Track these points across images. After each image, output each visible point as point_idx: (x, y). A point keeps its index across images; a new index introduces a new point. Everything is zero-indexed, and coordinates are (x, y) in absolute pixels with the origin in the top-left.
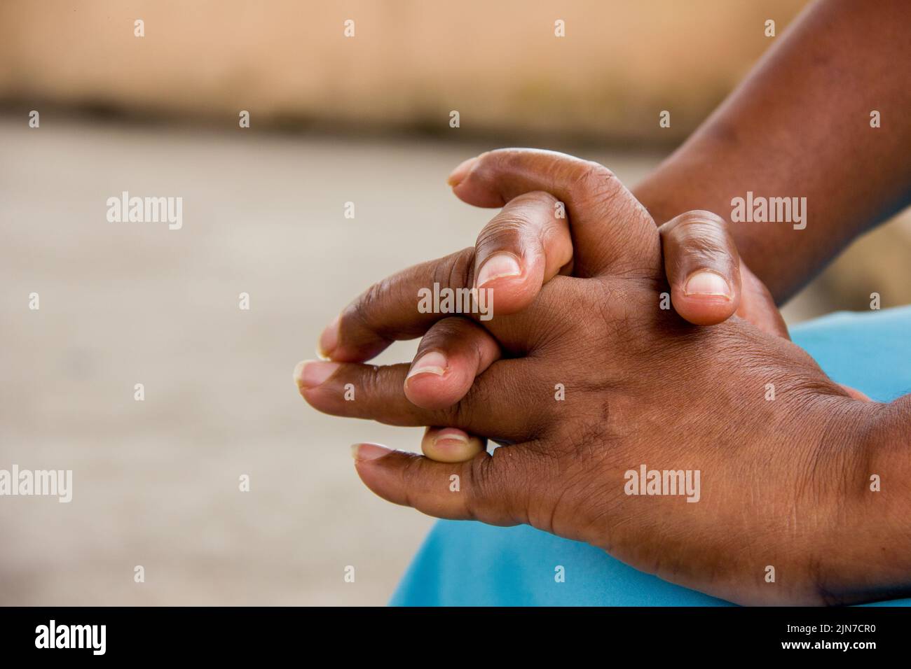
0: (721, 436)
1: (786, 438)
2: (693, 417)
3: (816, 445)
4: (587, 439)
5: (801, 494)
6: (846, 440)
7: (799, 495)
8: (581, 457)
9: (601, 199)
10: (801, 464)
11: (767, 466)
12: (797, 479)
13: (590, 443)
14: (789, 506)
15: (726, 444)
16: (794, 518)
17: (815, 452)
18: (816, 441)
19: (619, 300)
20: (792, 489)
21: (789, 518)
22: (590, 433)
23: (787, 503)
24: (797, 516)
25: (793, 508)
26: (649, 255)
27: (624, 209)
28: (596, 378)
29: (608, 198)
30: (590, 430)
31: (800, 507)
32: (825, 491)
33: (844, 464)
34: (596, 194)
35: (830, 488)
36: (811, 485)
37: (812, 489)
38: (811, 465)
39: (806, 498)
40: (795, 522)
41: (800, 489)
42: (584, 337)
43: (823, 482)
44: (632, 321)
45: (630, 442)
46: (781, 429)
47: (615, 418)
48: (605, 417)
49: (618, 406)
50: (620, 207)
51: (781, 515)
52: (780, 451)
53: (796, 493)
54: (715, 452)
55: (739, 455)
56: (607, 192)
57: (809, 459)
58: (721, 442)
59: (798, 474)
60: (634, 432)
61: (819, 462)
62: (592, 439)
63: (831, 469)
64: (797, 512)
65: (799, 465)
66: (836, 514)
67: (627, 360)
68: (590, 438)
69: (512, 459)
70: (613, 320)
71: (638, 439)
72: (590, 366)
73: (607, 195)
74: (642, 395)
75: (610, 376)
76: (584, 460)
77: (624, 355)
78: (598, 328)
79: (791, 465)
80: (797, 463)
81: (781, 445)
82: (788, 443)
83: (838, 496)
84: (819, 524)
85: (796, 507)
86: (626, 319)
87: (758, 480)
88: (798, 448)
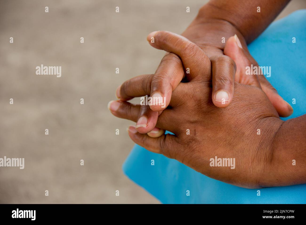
0: (229, 142)
1: (249, 142)
2: (221, 135)
3: (258, 145)
4: (190, 140)
5: (253, 161)
6: (267, 143)
7: (252, 162)
8: (189, 147)
9: (191, 57)
10: (253, 152)
11: (243, 153)
12: (252, 156)
13: (191, 142)
14: (250, 165)
15: (231, 144)
16: (251, 169)
17: (258, 147)
18: (258, 143)
19: (198, 92)
20: (250, 160)
21: (250, 169)
22: (191, 139)
23: (249, 164)
24: (252, 168)
25: (250, 166)
26: (207, 73)
27: (198, 59)
28: (192, 119)
29: (193, 56)
30: (191, 138)
31: (253, 166)
32: (260, 161)
33: (266, 152)
34: (189, 55)
35: (262, 160)
36: (256, 158)
37: (256, 160)
38: (256, 152)
39: (255, 163)
40: (252, 170)
41: (253, 159)
42: (188, 106)
43: (260, 158)
44: (202, 101)
45: (203, 143)
46: (247, 139)
47: (198, 135)
48: (195, 134)
49: (199, 130)
50: (197, 58)
51: (247, 168)
52: (247, 147)
53: (251, 161)
54: (227, 147)
55: (235, 149)
56: (193, 54)
57: (256, 150)
58: (229, 144)
59: (252, 155)
60: (204, 140)
61: (259, 151)
62: (192, 141)
63: (262, 154)
64: (252, 167)
65: (252, 152)
66: (263, 168)
67: (201, 114)
68: (191, 140)
69: (170, 143)
70: (196, 100)
71: (205, 142)
72: (190, 116)
73: (193, 55)
74: (206, 126)
75: (196, 120)
76: (190, 148)
77: (200, 113)
78: (192, 103)
79: (250, 152)
80: (252, 151)
81: (247, 145)
82: (249, 144)
83: (264, 162)
84: (258, 171)
85: (252, 165)
86: (200, 100)
87: (240, 158)
88: (252, 146)
